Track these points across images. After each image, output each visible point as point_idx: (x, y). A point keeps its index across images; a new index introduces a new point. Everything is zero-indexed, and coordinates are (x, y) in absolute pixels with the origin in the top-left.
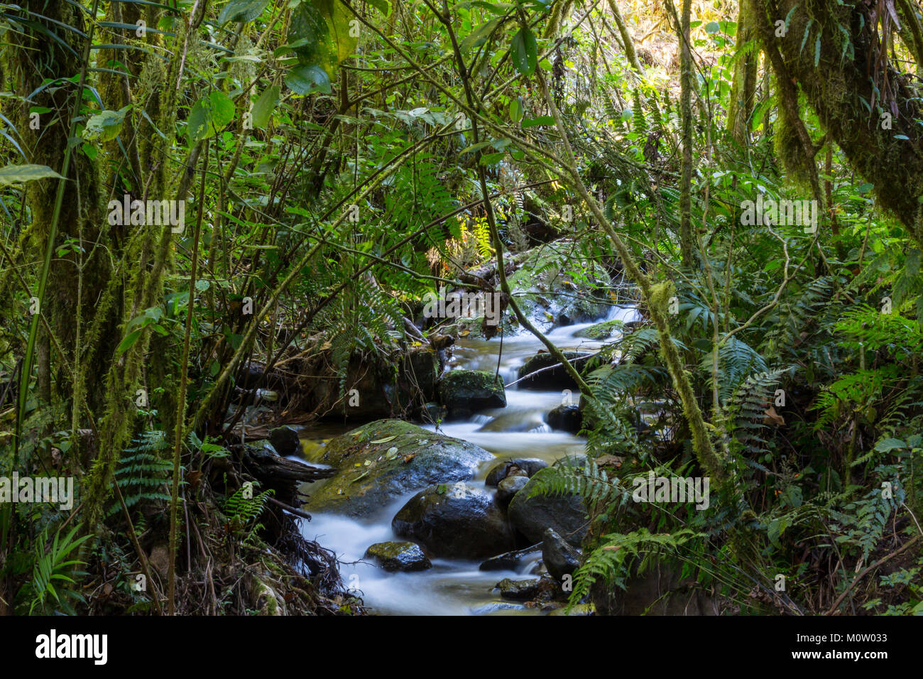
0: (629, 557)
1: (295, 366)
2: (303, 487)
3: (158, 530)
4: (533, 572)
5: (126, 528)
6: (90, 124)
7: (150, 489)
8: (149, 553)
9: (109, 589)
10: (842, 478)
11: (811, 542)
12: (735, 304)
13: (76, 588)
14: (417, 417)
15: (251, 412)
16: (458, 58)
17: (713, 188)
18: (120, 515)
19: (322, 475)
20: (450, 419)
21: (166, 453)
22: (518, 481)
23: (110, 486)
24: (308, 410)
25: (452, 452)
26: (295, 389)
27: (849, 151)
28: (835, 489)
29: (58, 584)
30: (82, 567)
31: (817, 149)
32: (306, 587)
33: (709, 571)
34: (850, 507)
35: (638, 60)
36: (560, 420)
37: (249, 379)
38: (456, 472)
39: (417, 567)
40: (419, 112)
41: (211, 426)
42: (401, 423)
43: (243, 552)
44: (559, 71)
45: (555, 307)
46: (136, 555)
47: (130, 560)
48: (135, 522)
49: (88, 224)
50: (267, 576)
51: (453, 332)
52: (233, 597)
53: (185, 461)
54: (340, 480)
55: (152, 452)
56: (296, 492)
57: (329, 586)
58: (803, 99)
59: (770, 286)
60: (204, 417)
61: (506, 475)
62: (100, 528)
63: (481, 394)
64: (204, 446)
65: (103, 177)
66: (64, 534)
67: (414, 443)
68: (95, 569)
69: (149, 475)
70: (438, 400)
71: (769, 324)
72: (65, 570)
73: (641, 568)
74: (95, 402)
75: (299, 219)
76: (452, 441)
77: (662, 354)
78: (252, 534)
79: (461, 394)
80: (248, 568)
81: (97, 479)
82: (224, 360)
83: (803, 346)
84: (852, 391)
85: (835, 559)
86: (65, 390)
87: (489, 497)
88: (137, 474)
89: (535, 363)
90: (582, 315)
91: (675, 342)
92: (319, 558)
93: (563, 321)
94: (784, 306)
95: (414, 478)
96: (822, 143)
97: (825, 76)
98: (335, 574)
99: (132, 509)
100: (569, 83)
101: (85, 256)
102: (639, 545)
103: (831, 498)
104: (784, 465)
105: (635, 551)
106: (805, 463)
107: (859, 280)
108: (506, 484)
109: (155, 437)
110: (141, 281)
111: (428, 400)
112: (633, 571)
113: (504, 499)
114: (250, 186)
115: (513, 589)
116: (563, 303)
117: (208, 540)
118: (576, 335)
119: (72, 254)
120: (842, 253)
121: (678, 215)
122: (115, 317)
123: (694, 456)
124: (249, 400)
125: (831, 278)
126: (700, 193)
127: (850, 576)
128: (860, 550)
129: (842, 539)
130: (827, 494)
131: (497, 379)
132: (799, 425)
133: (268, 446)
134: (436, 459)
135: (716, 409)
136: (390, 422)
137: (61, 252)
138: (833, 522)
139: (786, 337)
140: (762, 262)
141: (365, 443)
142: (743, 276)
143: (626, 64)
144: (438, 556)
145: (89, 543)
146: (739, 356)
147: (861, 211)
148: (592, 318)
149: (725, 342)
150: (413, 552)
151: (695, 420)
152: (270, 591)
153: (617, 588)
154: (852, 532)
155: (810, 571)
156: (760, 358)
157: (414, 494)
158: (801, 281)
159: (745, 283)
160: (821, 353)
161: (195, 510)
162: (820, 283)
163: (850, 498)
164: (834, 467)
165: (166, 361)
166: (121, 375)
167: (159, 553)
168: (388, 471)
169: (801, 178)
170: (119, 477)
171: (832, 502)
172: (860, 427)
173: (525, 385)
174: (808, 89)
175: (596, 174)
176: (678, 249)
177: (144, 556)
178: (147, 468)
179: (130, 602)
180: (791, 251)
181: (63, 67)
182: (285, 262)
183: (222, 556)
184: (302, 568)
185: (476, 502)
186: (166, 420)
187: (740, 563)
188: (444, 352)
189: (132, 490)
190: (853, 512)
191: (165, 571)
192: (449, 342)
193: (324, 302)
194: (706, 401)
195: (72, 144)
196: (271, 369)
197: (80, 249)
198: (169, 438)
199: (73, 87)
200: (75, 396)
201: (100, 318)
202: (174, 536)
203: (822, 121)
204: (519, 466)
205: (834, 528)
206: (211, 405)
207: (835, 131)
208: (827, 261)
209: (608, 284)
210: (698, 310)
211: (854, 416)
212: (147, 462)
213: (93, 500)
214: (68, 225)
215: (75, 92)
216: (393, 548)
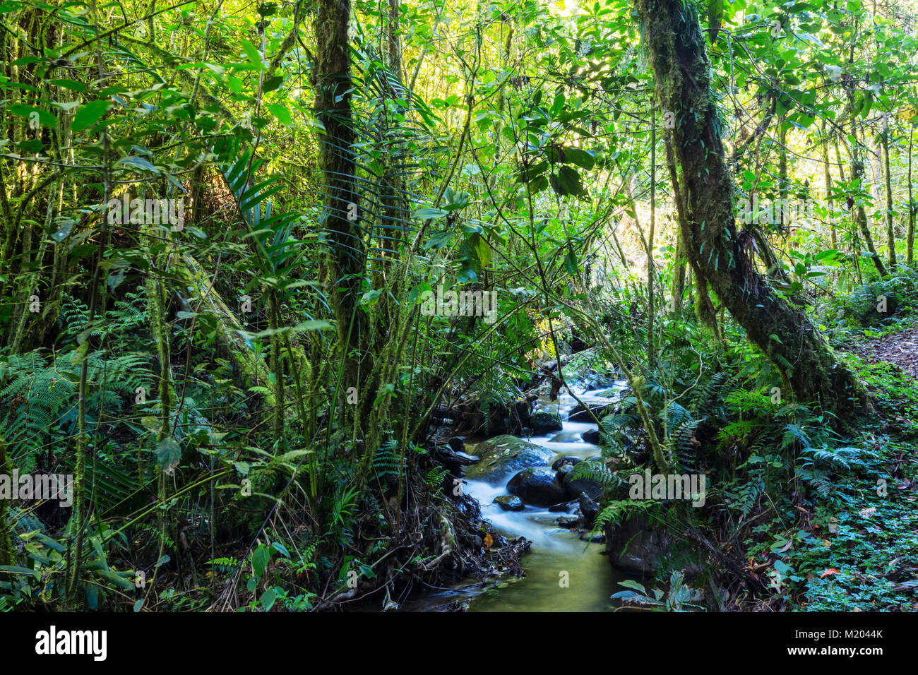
0: (622, 512)
1: (462, 408)
2: (463, 468)
3: (393, 489)
4: (575, 513)
5: (378, 488)
6: (364, 297)
7: (390, 469)
8: (388, 499)
9: (369, 517)
10: (731, 474)
11: (716, 508)
12: (675, 384)
13: (353, 517)
14: (519, 434)
15: (441, 430)
16: (539, 264)
17: (663, 328)
18: (375, 481)
19: (474, 462)
20: (536, 435)
21: (398, 451)
22: (568, 467)
23: (370, 467)
24: (468, 429)
25: (536, 452)
26: (461, 419)
27: (733, 312)
28: (728, 480)
29: (344, 515)
30: (356, 507)
31: (716, 311)
32: (463, 518)
33: (663, 521)
34: (735, 489)
35: (627, 264)
36: (589, 437)
37: (439, 414)
38: (538, 462)
39: (518, 509)
40: (521, 289)
41: (420, 438)
42: (511, 437)
43: (434, 500)
44: (588, 270)
45: (587, 381)
46: (382, 501)
47: (379, 503)
48: (382, 484)
49: (364, 342)
50: (445, 513)
51: (538, 393)
52: (428, 523)
53: (407, 455)
54: (482, 464)
55: (391, 451)
56: (460, 470)
57: (475, 517)
58: (709, 287)
59: (693, 376)
60: (417, 433)
61: (562, 465)
62: (365, 487)
63: (551, 424)
64: (416, 448)
65: (371, 320)
66: (348, 490)
67: (518, 447)
68: (362, 507)
69: (390, 462)
70: (530, 426)
71: (693, 395)
72: (347, 508)
73: (628, 516)
74: (364, 427)
75: (463, 341)
76: (536, 447)
77: (639, 411)
78: (438, 491)
79: (541, 423)
80: (436, 508)
81: (364, 464)
82: (427, 406)
83: (709, 407)
84: (736, 431)
85: (728, 516)
86: (351, 421)
87: (554, 475)
88: (383, 461)
89: (576, 409)
90: (600, 385)
91: (645, 404)
92: (471, 503)
93: (591, 388)
94: (700, 387)
95: (517, 464)
96: (719, 308)
97: (720, 275)
98: (478, 511)
99: (380, 478)
100: (593, 275)
101: (362, 357)
102: (627, 507)
103: (726, 485)
104: (701, 466)
105: (625, 510)
106: (711, 466)
107: (739, 375)
108: (562, 469)
109: (393, 443)
110: (387, 370)
111: (524, 426)
112: (625, 518)
113: (561, 476)
114: (442, 324)
115: (565, 522)
116: (591, 379)
117: (418, 493)
118: (597, 395)
119: (355, 357)
120: (729, 360)
121: (647, 340)
122: (375, 386)
123: (654, 462)
124: (440, 424)
125: (724, 373)
126: (658, 330)
127: (736, 526)
128: (741, 513)
129: (732, 506)
130: (723, 483)
131: (558, 417)
132: (708, 446)
133: (448, 446)
134: (528, 455)
135: (666, 438)
136: (506, 436)
137: (350, 355)
138: (727, 498)
139: (701, 402)
140: (689, 365)
141: (494, 446)
142: (679, 371)
143: (622, 266)
144: (529, 504)
145: (360, 495)
146: (678, 412)
147: (739, 341)
148: (605, 387)
149: (670, 404)
150: (516, 501)
151: (655, 444)
152: (445, 520)
153: (616, 526)
154: (737, 503)
155: (714, 521)
156: (688, 413)
157: (517, 472)
158: (708, 375)
159: (680, 375)
160: (719, 410)
161: (410, 479)
162: (718, 376)
163: (735, 486)
164: (726, 468)
165: (399, 407)
166: (377, 415)
167: (393, 500)
168: (505, 461)
169: (709, 325)
170: (375, 463)
171: (726, 487)
172: (740, 449)
173: (571, 420)
174: (712, 282)
175: (606, 320)
176: (646, 357)
177: (385, 501)
178: (388, 458)
179: (379, 524)
180: (703, 359)
181: (354, 269)
182: (457, 361)
183: (424, 502)
184: (462, 508)
185: (547, 477)
186: (398, 436)
187: (679, 517)
188: (533, 403)
189: (381, 469)
190: (737, 492)
191: (396, 509)
192: (535, 398)
193: (476, 378)
194: (661, 434)
195: (356, 305)
196: (451, 409)
197: (359, 354)
198: (400, 444)
199: (358, 278)
200: (355, 423)
201: (368, 387)
202: (400, 493)
203: (719, 298)
204: (568, 460)
205: (727, 501)
206: (420, 428)
207: (726, 303)
208: (722, 365)
209: (613, 371)
210: (656, 388)
211: (737, 443)
212: (389, 455)
213: (362, 475)
214: (354, 343)
215: (359, 281)
216: (507, 499)
